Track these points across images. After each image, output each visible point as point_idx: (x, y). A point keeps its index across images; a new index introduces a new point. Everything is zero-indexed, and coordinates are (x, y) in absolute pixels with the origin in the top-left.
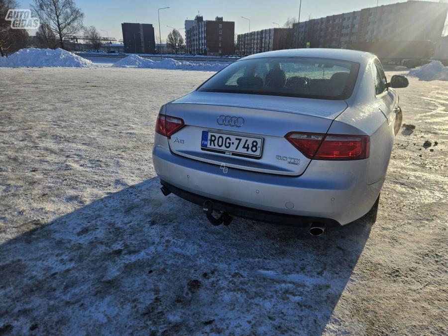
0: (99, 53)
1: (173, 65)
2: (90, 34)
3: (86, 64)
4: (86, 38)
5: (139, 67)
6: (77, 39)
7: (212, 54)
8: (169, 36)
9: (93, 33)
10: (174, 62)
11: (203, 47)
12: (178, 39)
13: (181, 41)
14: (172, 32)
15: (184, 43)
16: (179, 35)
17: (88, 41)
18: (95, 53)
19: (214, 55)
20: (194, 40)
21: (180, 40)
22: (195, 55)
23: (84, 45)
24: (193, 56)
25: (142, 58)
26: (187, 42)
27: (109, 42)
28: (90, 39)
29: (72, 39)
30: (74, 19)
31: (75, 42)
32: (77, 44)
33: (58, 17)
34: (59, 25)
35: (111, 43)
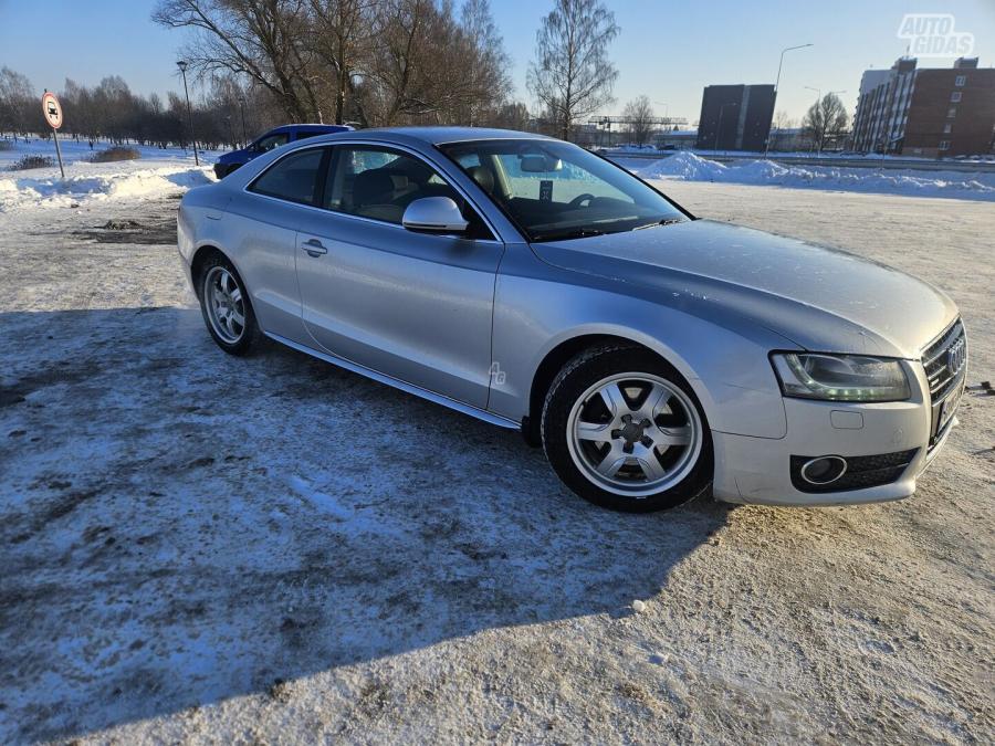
0: (643, 151)
1: (764, 176)
2: (637, 112)
4: (627, 120)
5: (687, 179)
6: (610, 122)
7: (917, 151)
8: (812, 109)
9: (641, 111)
10: (770, 167)
11: (896, 134)
12: (835, 117)
13: (841, 121)
14: (822, 100)
15: (849, 126)
16: (840, 107)
17: (628, 126)
18: (633, 150)
19: (922, 155)
20: (874, 119)
21: (838, 120)
22: (868, 152)
23: (621, 134)
24: (861, 157)
25: (701, 160)
26: (856, 124)
27: (673, 126)
28: (633, 123)
29: (601, 123)
30: (599, 84)
31: (607, 130)
32: (609, 133)
33: (570, 81)
34: (569, 96)
35: (676, 129)
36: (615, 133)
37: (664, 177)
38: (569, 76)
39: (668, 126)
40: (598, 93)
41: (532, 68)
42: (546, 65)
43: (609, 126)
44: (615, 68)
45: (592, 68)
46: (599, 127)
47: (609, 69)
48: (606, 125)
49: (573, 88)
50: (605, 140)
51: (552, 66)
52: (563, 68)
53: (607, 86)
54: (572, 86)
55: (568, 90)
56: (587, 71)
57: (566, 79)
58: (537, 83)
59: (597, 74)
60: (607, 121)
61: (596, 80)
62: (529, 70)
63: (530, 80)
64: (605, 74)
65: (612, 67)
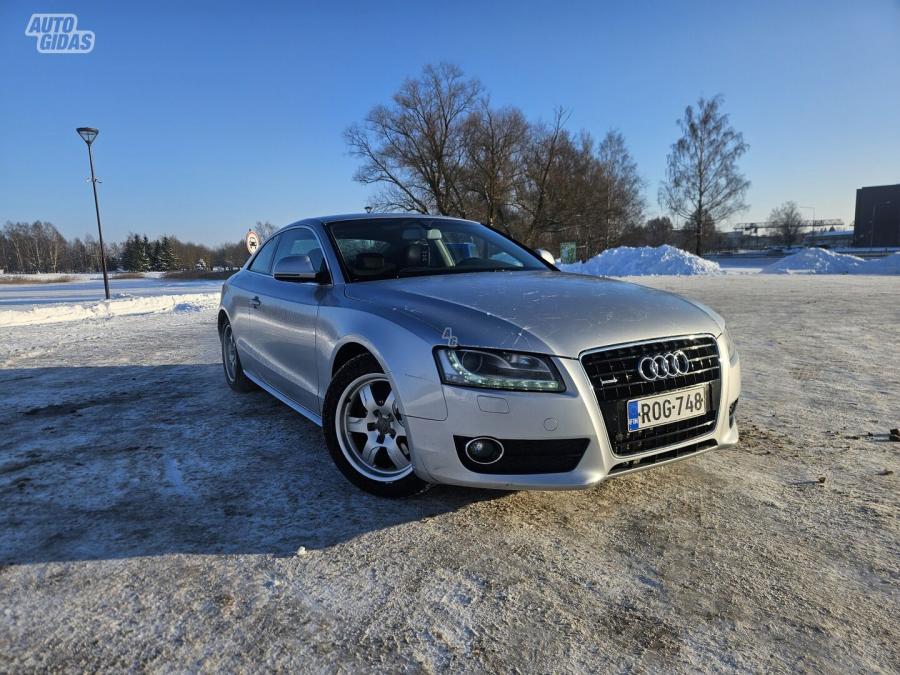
2: (784, 216)
3: (703, 269)
4: (773, 225)
6: (756, 229)
9: (788, 215)
17: (774, 230)
23: (770, 238)
25: (834, 254)
27: (828, 228)
28: (781, 226)
29: (747, 229)
30: (730, 194)
31: (754, 235)
32: (757, 238)
33: (701, 194)
34: (700, 206)
35: (832, 229)
36: (764, 237)
37: (791, 272)
38: (700, 190)
39: (823, 228)
40: (730, 202)
41: (663, 187)
42: (677, 183)
43: (756, 231)
44: (747, 179)
45: (723, 181)
46: (746, 233)
47: (740, 181)
48: (753, 230)
49: (704, 199)
50: (753, 243)
51: (684, 183)
52: (694, 184)
53: (739, 196)
54: (703, 198)
55: (700, 201)
56: (717, 184)
57: (697, 193)
58: (668, 197)
59: (727, 186)
60: (755, 227)
61: (727, 191)
62: (660, 188)
63: (661, 196)
64: (736, 185)
65: (744, 178)
